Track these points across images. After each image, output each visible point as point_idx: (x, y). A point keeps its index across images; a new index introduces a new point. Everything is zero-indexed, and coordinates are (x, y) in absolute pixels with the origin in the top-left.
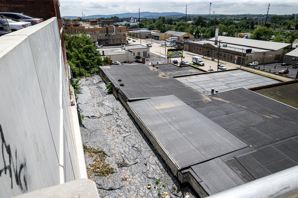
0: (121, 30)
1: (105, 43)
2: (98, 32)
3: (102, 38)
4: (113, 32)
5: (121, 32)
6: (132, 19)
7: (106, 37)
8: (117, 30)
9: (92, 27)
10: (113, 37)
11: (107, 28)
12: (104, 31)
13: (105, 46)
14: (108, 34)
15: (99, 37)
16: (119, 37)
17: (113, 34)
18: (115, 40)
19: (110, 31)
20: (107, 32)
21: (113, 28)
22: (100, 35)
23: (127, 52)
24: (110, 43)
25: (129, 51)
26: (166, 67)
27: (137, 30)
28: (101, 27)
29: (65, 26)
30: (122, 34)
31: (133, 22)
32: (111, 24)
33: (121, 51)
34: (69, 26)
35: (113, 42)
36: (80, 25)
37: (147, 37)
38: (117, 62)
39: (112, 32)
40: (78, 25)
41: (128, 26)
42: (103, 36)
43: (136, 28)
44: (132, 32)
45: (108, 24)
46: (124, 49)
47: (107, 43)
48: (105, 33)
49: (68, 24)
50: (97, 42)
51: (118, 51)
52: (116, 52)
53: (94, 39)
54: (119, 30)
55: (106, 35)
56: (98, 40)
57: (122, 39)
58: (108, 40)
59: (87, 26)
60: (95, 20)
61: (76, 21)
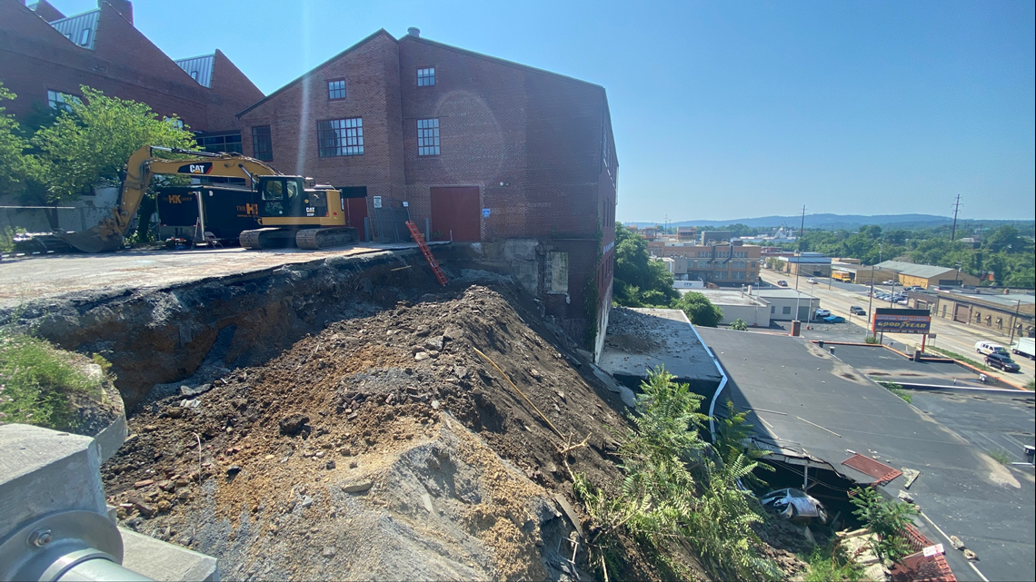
0: (746, 253)
2: (692, 254)
3: (699, 266)
5: (746, 256)
7: (709, 265)
9: (680, 244)
10: (726, 266)
11: (714, 247)
12: (706, 254)
14: (713, 259)
15: (692, 265)
16: (740, 268)
17: (726, 261)
18: (730, 273)
19: (721, 254)
20: (713, 257)
21: (729, 248)
22: (695, 261)
23: (756, 303)
25: (761, 301)
28: (702, 245)
30: (749, 262)
33: (739, 298)
35: (724, 277)
36: (657, 238)
42: (702, 263)
45: (718, 240)
46: (749, 296)
48: (706, 257)
51: (732, 298)
53: (679, 267)
54: (742, 253)
55: (709, 262)
56: (688, 271)
57: (747, 273)
58: (711, 272)
59: (670, 241)
60: (690, 231)
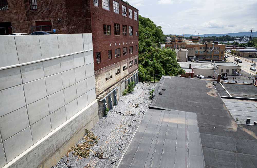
0: (219, 48)
1: (202, 58)
2: (197, 48)
3: (200, 53)
4: (212, 49)
5: (219, 49)
6: (244, 38)
7: (204, 53)
8: (216, 47)
9: (193, 44)
10: (211, 53)
11: (206, 45)
12: (203, 48)
13: (202, 60)
14: (206, 50)
15: (197, 52)
16: (217, 53)
17: (211, 51)
18: (212, 56)
19: (209, 48)
20: (206, 49)
21: (212, 45)
22: (199, 51)
23: (215, 68)
24: (207, 59)
25: (217, 67)
26: (245, 87)
27: (244, 48)
28: (202, 44)
29: (171, 42)
30: (220, 51)
31: (246, 40)
32: (212, 42)
33: (210, 66)
34: (174, 42)
35: (210, 57)
36: (183, 41)
37: (250, 56)
38: (201, 75)
39: (210, 49)
40: (181, 42)
41: (236, 44)
42: (201, 52)
43: (243, 47)
44: (235, 50)
45: (208, 42)
46: (214, 65)
47: (204, 59)
48: (203, 49)
49: (173, 40)
50: (195, 57)
51: (207, 66)
52: (204, 67)
53: (192, 54)
54: (218, 47)
55: (204, 51)
56: (195, 55)
57: (219, 56)
58: (205, 55)
59: (189, 42)
60: (197, 38)
61: (181, 38)
